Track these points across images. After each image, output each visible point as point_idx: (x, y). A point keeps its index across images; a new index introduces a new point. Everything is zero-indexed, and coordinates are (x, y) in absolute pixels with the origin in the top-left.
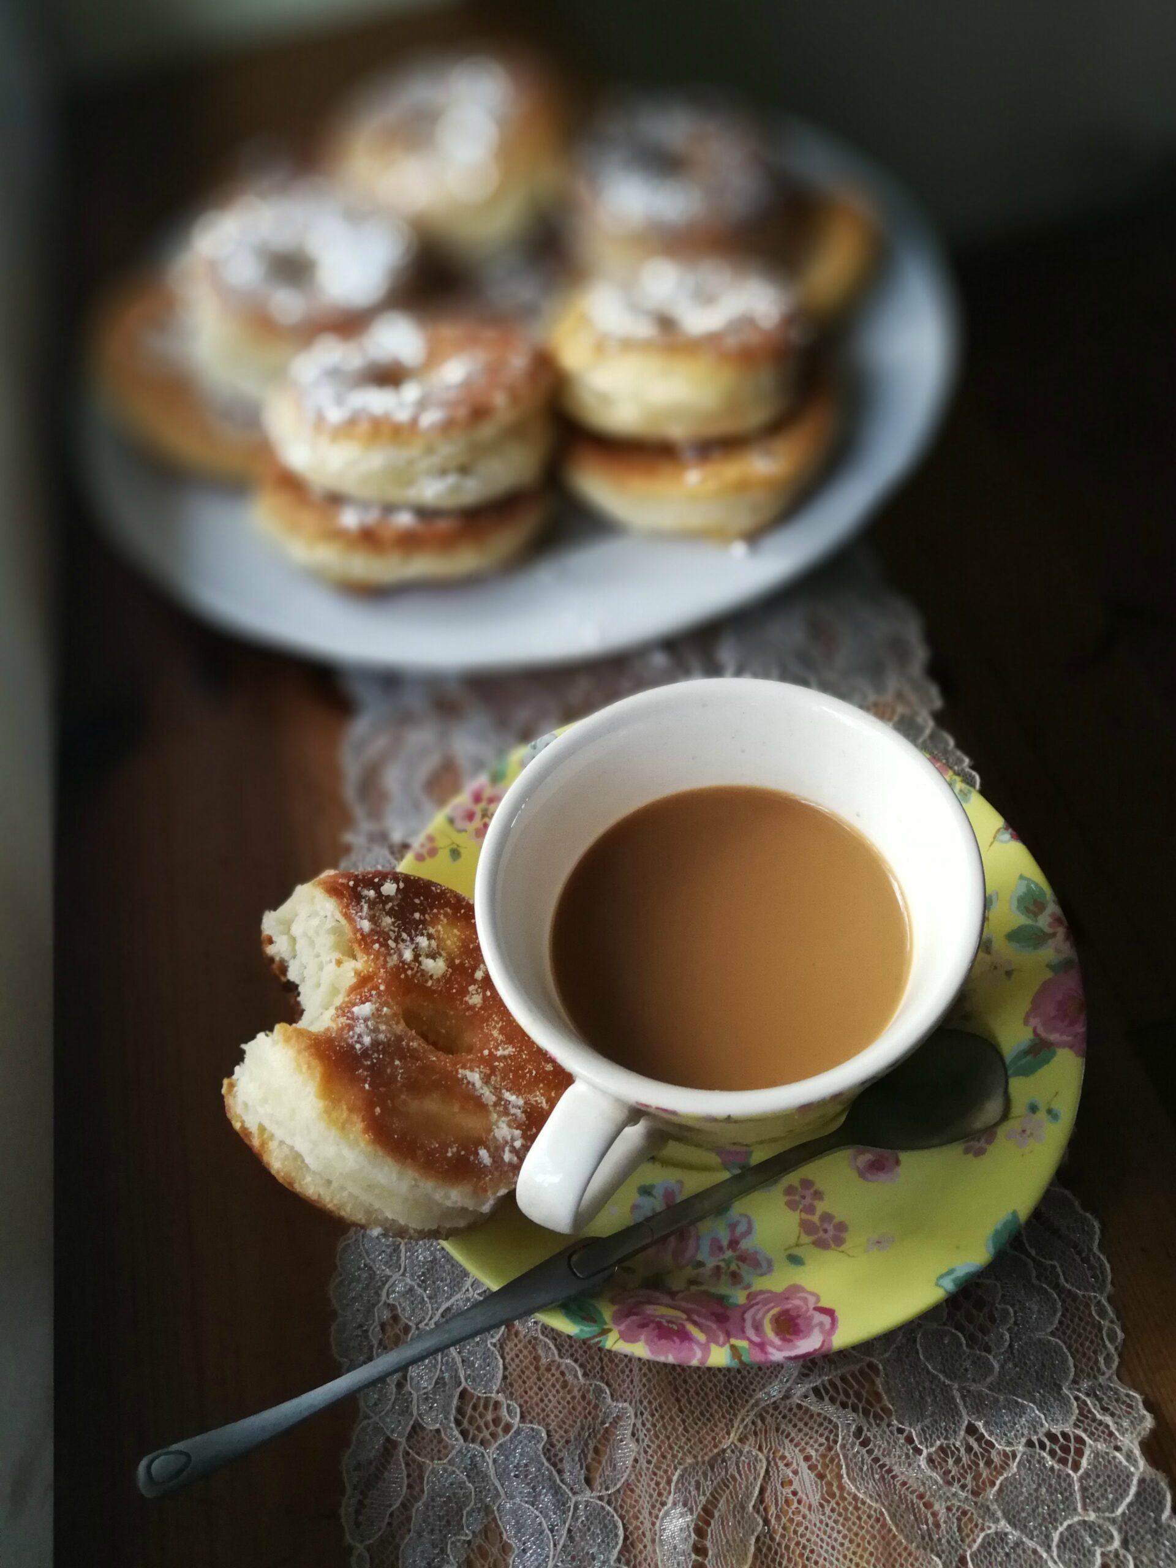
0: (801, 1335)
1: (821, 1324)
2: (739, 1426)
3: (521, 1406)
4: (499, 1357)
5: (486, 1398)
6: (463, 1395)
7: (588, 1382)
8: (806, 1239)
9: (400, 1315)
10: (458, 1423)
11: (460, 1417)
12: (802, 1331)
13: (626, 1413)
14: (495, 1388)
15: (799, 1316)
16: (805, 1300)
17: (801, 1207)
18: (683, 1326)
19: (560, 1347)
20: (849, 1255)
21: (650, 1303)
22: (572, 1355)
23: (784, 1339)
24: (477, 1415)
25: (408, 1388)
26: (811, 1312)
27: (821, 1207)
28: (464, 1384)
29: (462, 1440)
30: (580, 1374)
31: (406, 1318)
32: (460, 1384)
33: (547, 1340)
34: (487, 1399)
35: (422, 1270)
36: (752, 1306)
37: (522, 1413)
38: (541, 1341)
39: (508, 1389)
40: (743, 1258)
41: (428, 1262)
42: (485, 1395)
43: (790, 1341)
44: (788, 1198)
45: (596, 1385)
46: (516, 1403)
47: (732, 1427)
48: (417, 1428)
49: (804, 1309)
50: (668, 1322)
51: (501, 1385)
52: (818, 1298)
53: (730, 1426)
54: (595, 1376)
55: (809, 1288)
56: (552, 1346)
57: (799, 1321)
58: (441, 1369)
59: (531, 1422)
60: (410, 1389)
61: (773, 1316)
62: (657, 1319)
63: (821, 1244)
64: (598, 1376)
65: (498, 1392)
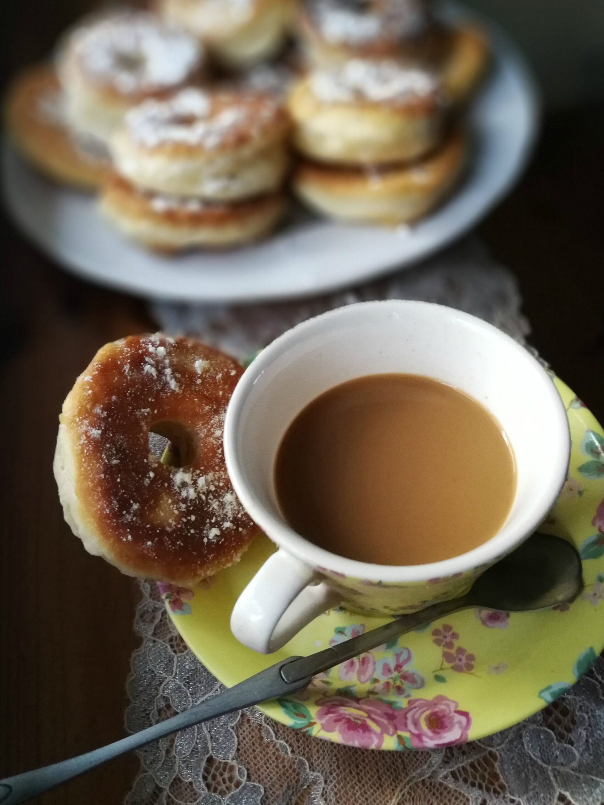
0: (447, 729)
1: (460, 723)
2: (398, 794)
3: (248, 770)
4: (235, 737)
5: (225, 762)
6: (210, 760)
7: (294, 757)
8: (447, 665)
9: (171, 704)
10: (205, 778)
11: (206, 775)
12: (447, 727)
13: (319, 780)
14: (231, 757)
15: (444, 716)
16: (448, 706)
17: (443, 643)
18: (365, 721)
19: (276, 732)
20: (476, 676)
21: (342, 705)
22: (284, 738)
23: (434, 732)
24: (217, 774)
25: (173, 753)
26: (453, 714)
27: (457, 643)
28: (211, 752)
29: (207, 791)
30: (289, 750)
31: (175, 707)
32: (208, 753)
33: (268, 727)
34: (226, 764)
35: (187, 675)
36: (411, 709)
37: (248, 774)
38: (264, 727)
39: (240, 758)
40: (405, 677)
41: (192, 670)
42: (224, 761)
43: (439, 733)
44: (435, 637)
45: (299, 759)
46: (245, 767)
47: (394, 795)
48: (177, 780)
49: (448, 712)
50: (355, 718)
51: (235, 755)
52: (457, 704)
53: (392, 794)
54: (299, 753)
55: (450, 697)
56: (271, 731)
57: (444, 719)
58: (196, 741)
59: (254, 781)
60: (175, 754)
61: (427, 716)
62: (347, 717)
63: (458, 669)
64: (301, 753)
65: (233, 759)
